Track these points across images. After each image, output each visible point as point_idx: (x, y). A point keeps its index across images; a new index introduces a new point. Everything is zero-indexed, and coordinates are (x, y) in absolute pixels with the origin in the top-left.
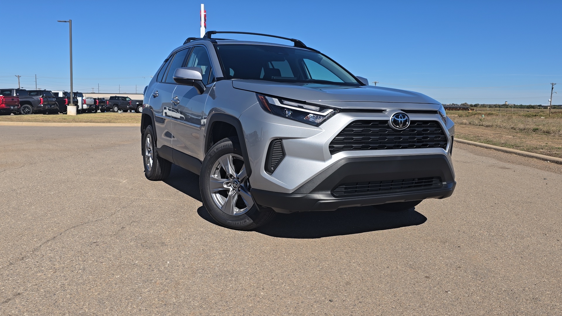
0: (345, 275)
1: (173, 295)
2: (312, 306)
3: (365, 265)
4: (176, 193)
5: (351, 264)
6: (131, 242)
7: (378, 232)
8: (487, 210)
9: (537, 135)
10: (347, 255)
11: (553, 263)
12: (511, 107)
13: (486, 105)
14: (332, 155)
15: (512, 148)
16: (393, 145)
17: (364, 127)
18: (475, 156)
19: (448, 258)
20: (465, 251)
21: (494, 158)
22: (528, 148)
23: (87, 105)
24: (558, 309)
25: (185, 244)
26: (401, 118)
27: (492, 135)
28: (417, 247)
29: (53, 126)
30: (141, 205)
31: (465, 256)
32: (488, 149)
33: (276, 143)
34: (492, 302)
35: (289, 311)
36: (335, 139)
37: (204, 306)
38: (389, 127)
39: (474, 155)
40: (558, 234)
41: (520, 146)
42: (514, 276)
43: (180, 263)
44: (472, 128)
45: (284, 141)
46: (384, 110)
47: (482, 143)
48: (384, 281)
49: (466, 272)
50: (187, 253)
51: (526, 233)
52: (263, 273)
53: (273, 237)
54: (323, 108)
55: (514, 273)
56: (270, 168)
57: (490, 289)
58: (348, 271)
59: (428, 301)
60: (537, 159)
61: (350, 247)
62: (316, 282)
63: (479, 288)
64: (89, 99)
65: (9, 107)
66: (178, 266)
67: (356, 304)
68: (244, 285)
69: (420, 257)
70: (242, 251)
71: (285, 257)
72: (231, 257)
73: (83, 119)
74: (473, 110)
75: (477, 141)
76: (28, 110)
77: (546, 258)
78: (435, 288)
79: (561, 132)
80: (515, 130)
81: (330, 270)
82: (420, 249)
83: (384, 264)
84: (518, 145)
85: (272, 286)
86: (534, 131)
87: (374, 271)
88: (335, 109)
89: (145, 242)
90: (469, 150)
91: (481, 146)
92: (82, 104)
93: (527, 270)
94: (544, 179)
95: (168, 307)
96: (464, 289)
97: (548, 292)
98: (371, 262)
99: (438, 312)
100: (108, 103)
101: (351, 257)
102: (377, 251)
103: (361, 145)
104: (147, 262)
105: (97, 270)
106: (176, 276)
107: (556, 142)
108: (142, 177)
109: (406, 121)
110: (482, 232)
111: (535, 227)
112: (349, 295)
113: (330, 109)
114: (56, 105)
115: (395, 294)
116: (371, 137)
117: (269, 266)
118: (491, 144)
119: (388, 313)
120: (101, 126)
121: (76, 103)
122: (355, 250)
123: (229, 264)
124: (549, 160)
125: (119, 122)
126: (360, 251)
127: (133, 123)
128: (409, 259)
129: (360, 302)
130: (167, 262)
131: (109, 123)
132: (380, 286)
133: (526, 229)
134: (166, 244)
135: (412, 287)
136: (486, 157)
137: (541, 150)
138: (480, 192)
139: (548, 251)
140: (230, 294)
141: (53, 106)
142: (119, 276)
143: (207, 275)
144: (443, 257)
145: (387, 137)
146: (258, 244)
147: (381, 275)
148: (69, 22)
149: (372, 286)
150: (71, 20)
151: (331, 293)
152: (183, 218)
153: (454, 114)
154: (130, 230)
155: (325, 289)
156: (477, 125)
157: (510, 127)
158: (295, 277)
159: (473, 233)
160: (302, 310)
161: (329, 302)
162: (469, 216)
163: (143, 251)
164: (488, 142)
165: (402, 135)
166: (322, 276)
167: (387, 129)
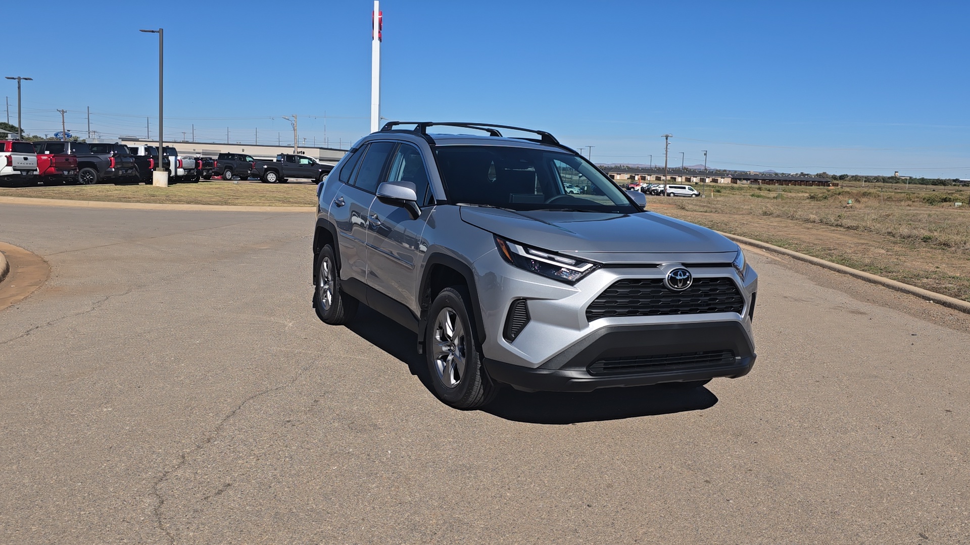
0: (606, 476)
1: (406, 492)
2: (567, 511)
3: (632, 463)
4: (370, 347)
5: (614, 461)
6: (334, 422)
7: (651, 418)
8: (808, 388)
9: (927, 249)
10: (610, 450)
11: (874, 469)
12: (904, 181)
13: (861, 177)
14: (590, 321)
15: (880, 273)
16: (669, 309)
17: (633, 287)
18: (817, 286)
19: (739, 457)
20: (763, 449)
21: (845, 292)
22: (905, 275)
23: (184, 169)
24: (858, 525)
25: (403, 427)
26: (681, 275)
27: (852, 248)
28: (701, 441)
29: (137, 209)
30: (327, 365)
31: (761, 456)
32: (841, 274)
33: (518, 304)
34: (780, 514)
35: (542, 515)
36: (593, 302)
37: (444, 507)
38: (664, 287)
39: (816, 284)
40: (896, 427)
41: (892, 270)
42: (817, 484)
43: (403, 453)
44: (823, 232)
45: (529, 302)
46: (658, 265)
47: (833, 261)
48: (654, 484)
49: (756, 477)
50: (409, 440)
51: (852, 425)
52: (507, 469)
53: (514, 422)
54: (579, 262)
55: (818, 480)
56: (511, 333)
57: (782, 499)
58: (611, 470)
59: (704, 511)
60: (915, 296)
61: (613, 439)
62: (571, 483)
63: (769, 497)
64: (188, 159)
65: (61, 173)
66: (402, 457)
67: (619, 510)
68: (485, 483)
69: (702, 456)
70: (477, 440)
71: (532, 449)
72: (464, 447)
73: (182, 196)
74: (837, 185)
75: (826, 259)
76: (90, 177)
77: (866, 462)
78: (715, 496)
79: (968, 246)
80: (894, 237)
81: (588, 468)
82: (705, 444)
83: (656, 463)
84: (891, 269)
85: (519, 486)
86: (925, 241)
87: (643, 471)
88: (595, 264)
89: (352, 423)
90: (809, 276)
91: (830, 268)
92: (176, 168)
93: (837, 476)
94: (913, 335)
95: (404, 506)
96: (750, 498)
97: (852, 505)
98: (639, 460)
99: (713, 523)
100: (215, 164)
101: (614, 452)
102: (648, 445)
103: (627, 310)
104: (363, 450)
105: (307, 459)
106: (404, 469)
107: (954, 266)
108: (313, 317)
109: (687, 279)
110: (792, 421)
111: (868, 416)
112: (611, 500)
113: (589, 263)
114: (134, 169)
115: (666, 501)
116: (641, 300)
117: (513, 461)
118: (846, 266)
119: (655, 522)
120: (213, 210)
121: (166, 167)
122: (619, 442)
123: (464, 456)
124: (932, 299)
125: (241, 204)
126: (627, 444)
127: (264, 206)
128: (688, 457)
129: (623, 509)
130: (387, 451)
131: (225, 205)
132: (648, 490)
133: (855, 419)
134: (380, 427)
135: (688, 493)
136: (834, 290)
137: (925, 280)
138: (806, 356)
139: (874, 452)
140: (471, 494)
141: (130, 171)
142: (336, 467)
143: (440, 470)
144: (731, 456)
145: (661, 300)
146: (495, 431)
147: (650, 477)
148: (158, 32)
149: (639, 491)
150: (163, 29)
151: (589, 497)
152: (390, 390)
153: (802, 192)
154: (326, 404)
155: (583, 491)
156: (832, 225)
157: (886, 231)
158: (546, 475)
159: (779, 423)
160: (556, 515)
161: (587, 507)
162: (780, 397)
163: (354, 435)
164: (843, 261)
165: (681, 296)
166: (578, 476)
167: (662, 290)
